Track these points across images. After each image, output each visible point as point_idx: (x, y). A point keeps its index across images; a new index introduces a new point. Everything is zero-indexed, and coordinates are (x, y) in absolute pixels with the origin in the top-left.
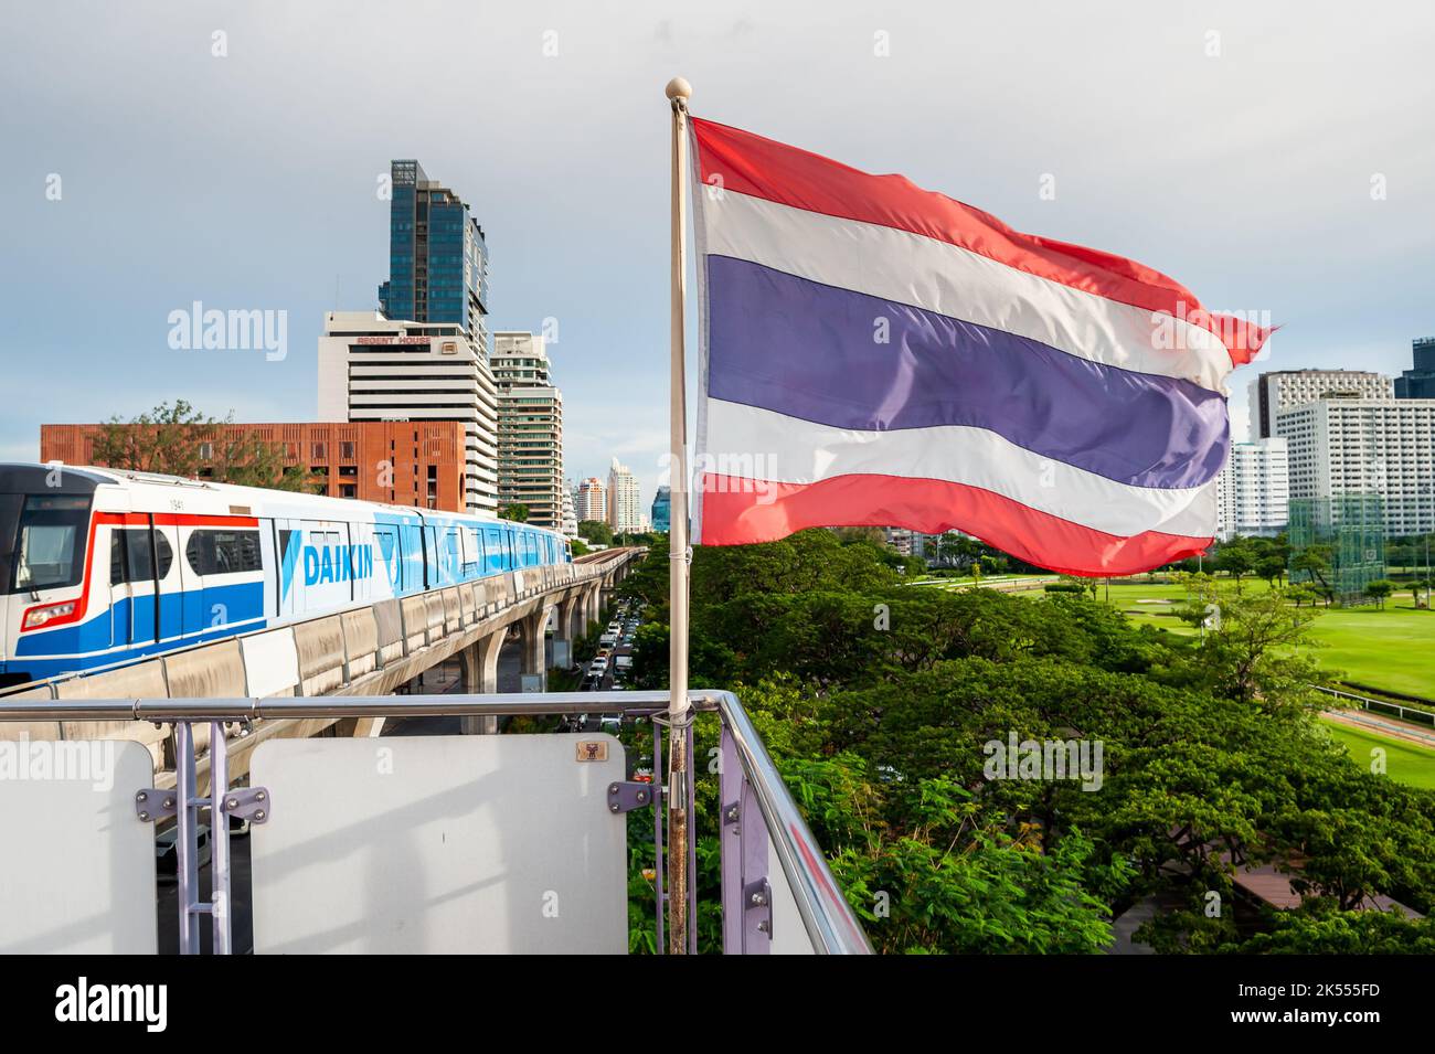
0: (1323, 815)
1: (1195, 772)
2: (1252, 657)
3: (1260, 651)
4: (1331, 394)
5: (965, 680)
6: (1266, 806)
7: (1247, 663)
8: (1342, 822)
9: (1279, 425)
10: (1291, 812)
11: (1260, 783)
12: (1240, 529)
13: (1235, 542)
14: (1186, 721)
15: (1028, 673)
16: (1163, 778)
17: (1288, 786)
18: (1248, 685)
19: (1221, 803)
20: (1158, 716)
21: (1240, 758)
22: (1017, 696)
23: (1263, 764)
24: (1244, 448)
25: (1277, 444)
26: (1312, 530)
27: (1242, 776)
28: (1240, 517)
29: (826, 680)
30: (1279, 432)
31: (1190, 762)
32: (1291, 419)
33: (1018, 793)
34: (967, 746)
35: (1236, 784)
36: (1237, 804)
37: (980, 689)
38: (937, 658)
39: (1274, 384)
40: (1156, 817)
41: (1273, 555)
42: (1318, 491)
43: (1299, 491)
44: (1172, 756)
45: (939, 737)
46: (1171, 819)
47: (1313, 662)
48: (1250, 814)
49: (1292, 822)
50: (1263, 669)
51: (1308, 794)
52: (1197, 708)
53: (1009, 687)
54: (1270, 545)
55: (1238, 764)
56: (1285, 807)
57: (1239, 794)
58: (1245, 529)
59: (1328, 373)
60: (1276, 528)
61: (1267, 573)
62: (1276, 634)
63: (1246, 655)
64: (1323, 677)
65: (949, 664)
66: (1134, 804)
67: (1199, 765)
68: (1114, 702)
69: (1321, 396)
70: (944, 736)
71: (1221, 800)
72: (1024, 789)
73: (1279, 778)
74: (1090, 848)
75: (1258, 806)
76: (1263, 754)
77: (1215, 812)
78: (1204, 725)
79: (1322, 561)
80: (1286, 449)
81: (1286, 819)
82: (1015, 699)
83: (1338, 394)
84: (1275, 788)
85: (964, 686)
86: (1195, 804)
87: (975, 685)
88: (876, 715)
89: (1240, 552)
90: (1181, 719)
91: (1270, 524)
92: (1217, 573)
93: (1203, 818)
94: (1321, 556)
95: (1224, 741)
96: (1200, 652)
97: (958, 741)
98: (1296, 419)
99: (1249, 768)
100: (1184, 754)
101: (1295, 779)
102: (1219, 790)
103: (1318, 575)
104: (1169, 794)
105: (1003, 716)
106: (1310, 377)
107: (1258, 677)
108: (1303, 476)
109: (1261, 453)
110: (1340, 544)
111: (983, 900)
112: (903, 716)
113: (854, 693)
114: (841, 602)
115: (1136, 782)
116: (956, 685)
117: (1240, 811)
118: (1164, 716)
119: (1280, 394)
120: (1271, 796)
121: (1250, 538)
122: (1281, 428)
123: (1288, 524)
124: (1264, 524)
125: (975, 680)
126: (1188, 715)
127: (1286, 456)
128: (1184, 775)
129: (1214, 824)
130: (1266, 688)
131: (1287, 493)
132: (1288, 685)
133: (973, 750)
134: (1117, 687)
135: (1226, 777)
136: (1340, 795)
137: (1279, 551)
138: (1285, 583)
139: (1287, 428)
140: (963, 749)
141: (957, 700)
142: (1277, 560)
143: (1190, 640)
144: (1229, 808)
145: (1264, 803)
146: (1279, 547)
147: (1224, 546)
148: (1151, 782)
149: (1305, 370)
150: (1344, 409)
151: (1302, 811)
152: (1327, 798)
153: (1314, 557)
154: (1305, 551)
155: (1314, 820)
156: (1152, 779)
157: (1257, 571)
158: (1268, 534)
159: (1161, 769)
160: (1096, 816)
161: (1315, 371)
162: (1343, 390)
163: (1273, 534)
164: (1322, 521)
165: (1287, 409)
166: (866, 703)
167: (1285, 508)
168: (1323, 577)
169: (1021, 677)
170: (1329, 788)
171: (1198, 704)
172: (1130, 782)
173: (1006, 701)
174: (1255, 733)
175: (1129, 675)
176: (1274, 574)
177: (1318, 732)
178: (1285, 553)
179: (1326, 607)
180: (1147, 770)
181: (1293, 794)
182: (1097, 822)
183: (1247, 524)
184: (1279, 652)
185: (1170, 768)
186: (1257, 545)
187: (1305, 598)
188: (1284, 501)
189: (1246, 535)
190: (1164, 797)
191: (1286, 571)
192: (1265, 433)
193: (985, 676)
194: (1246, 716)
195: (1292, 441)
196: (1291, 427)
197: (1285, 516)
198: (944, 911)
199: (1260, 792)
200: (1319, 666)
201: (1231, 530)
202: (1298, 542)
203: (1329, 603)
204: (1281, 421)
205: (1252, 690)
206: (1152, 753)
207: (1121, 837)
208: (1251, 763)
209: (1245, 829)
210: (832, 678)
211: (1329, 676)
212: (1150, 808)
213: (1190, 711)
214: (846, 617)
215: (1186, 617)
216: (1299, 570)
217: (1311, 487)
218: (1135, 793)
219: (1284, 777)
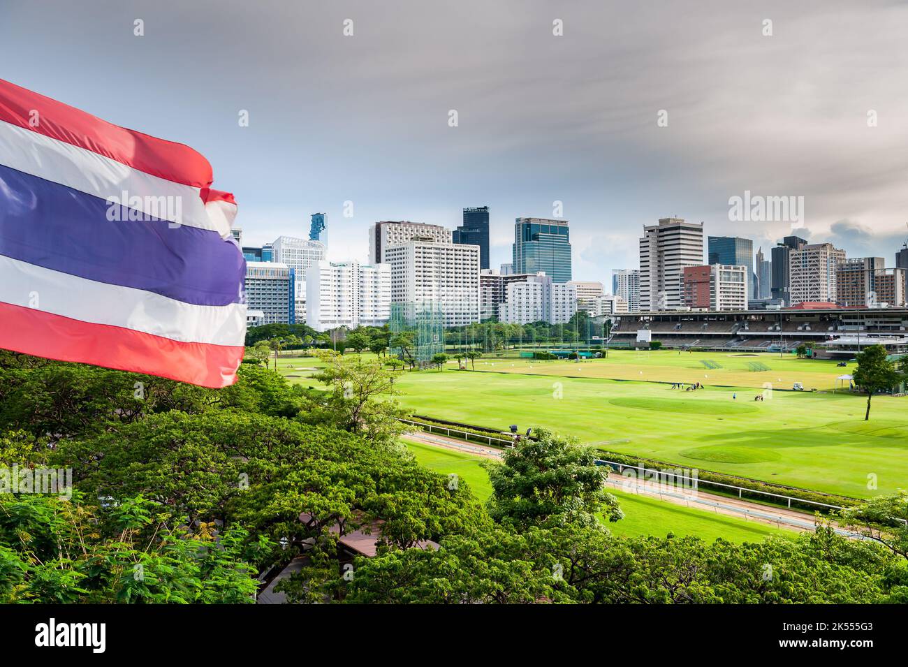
0: (391, 496)
1: (316, 477)
2: (361, 403)
3: (366, 399)
4: (417, 238)
5: (166, 427)
6: (359, 494)
7: (358, 407)
8: (401, 499)
9: (386, 256)
10: (372, 497)
11: (356, 480)
12: (362, 321)
13: (358, 330)
14: (316, 445)
15: (213, 420)
16: (296, 483)
17: (371, 480)
18: (359, 421)
19: (331, 495)
20: (298, 443)
21: (344, 466)
22: (204, 437)
23: (357, 468)
24: (365, 269)
25: (385, 267)
26: (404, 322)
27: (345, 477)
28: (362, 313)
29: (57, 435)
30: (387, 260)
31: (314, 471)
32: (394, 252)
33: (202, 503)
34: (165, 474)
35: (340, 482)
36: (340, 494)
37: (177, 433)
38: (148, 412)
39: (384, 228)
40: (289, 508)
41: (381, 338)
42: (408, 298)
43: (397, 298)
44: (303, 468)
45: (145, 469)
46: (299, 509)
47: (397, 404)
48: (348, 500)
49: (373, 503)
50: (368, 410)
51: (383, 484)
52: (323, 437)
53: (198, 431)
54: (379, 332)
55: (343, 470)
56: (369, 493)
57: (342, 488)
58: (364, 321)
59: (416, 225)
60: (384, 321)
61: (376, 349)
62: (375, 387)
63: (358, 402)
64: (403, 413)
65: (155, 416)
66: (276, 502)
67: (319, 473)
68: (269, 436)
69: (411, 239)
70: (148, 469)
71: (331, 493)
72: (206, 500)
73: (366, 476)
74: (246, 533)
75: (353, 494)
76: (362, 463)
77: (327, 501)
78: (326, 447)
79: (408, 342)
80: (390, 271)
81: (370, 500)
82: (203, 440)
83: (421, 239)
84: (364, 483)
85: (165, 432)
86: (314, 498)
87: (173, 431)
88: (99, 458)
89: (361, 336)
90: (313, 444)
91: (379, 318)
92: (347, 350)
93: (319, 506)
94: (407, 338)
95: (338, 456)
96: (330, 401)
97: (159, 471)
98: (397, 252)
99: (349, 472)
100: (310, 467)
101: (375, 476)
102: (330, 487)
103: (406, 350)
104: (300, 493)
105: (193, 451)
106: (406, 226)
107: (364, 415)
108: (400, 288)
109: (375, 273)
110: (419, 331)
111: (170, 579)
112: (117, 457)
113: (79, 443)
114: (72, 374)
115: (279, 488)
116: (159, 432)
117: (342, 499)
118: (302, 443)
119: (388, 236)
120: (361, 488)
121: (367, 327)
122: (388, 258)
123: (390, 318)
124: (376, 318)
125: (175, 427)
126: (316, 442)
127: (390, 275)
128: (309, 480)
129: (326, 509)
130: (369, 422)
131: (390, 299)
132: (382, 419)
133: (170, 477)
134: (272, 426)
135: (334, 480)
136: (400, 483)
137: (384, 336)
138: (387, 355)
139: (391, 257)
140: (162, 476)
141: (159, 442)
142: (382, 341)
143: (324, 394)
144: (336, 498)
145: (357, 492)
146: (384, 333)
147: (352, 332)
148: (289, 486)
149: (403, 222)
150: (424, 248)
151: (379, 495)
152: (393, 486)
153: (404, 339)
154: (399, 335)
155: (385, 499)
156: (290, 484)
157: (371, 348)
158: (378, 325)
159: (296, 477)
160: (251, 513)
161: (409, 222)
162: (424, 236)
163: (381, 325)
164: (409, 317)
165: (392, 246)
166: (88, 449)
167: (388, 308)
168: (409, 351)
169: (207, 423)
170: (395, 480)
171: (324, 434)
172: (275, 488)
173: (195, 440)
174: (356, 450)
175: (281, 417)
176: (380, 350)
177: (400, 448)
178: (387, 336)
179: (411, 371)
180: (286, 479)
181: (374, 485)
182: (252, 516)
183: (366, 318)
184: (376, 399)
185: (301, 476)
186: (371, 331)
187: (398, 365)
188: (388, 304)
189: (365, 325)
190: (295, 495)
191: (388, 348)
192: (378, 260)
193: (182, 424)
194: (352, 440)
195: (394, 266)
196: (394, 257)
197: (388, 313)
198: (140, 591)
199: (355, 486)
200: (401, 407)
201: (356, 322)
202: (395, 330)
203: (412, 367)
204: (388, 253)
205: (361, 424)
206: (291, 468)
207: (267, 525)
208: (351, 469)
209: (345, 509)
210: (64, 433)
211: (406, 413)
212: (285, 503)
213: (318, 438)
214: (75, 385)
215: (321, 379)
216: (395, 347)
217: (404, 295)
218: (277, 495)
219: (369, 475)
